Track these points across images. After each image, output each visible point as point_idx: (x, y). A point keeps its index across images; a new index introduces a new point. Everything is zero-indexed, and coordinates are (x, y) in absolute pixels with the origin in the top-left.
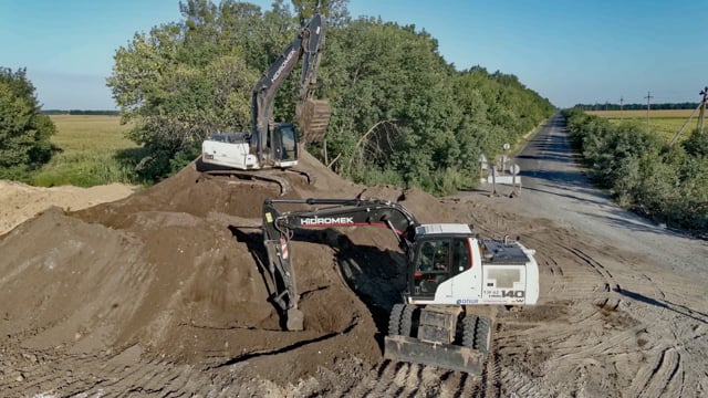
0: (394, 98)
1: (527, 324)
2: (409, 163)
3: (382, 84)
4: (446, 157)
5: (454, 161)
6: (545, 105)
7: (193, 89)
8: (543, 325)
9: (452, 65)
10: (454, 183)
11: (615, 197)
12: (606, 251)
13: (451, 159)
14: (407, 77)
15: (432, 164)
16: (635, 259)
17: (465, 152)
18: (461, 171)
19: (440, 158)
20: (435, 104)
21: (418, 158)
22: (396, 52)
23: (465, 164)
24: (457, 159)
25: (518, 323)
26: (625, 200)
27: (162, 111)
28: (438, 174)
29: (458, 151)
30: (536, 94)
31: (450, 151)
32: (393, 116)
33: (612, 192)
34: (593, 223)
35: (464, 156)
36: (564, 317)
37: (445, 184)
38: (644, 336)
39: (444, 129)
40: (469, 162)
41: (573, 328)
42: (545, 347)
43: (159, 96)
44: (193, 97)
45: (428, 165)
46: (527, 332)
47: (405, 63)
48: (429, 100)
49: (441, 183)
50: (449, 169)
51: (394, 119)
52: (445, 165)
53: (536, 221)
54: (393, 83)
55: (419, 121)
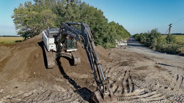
0: (93, 24)
1: (137, 70)
2: (97, 42)
3: (89, 20)
4: (107, 40)
5: (109, 41)
6: (129, 34)
7: (37, 17)
8: (142, 71)
9: (107, 19)
10: (109, 46)
11: (152, 48)
12: (153, 57)
13: (108, 40)
14: (96, 19)
15: (103, 42)
16: (161, 59)
17: (112, 38)
18: (111, 43)
19: (105, 40)
20: (103, 25)
21: (99, 40)
22: (93, 12)
23: (112, 41)
24: (110, 40)
25: (134, 70)
26: (154, 49)
27: (27, 24)
28: (105, 44)
29: (110, 38)
30: (127, 31)
31: (108, 38)
32: (92, 29)
33: (151, 47)
34: (148, 53)
35: (112, 39)
36: (147, 69)
37: (107, 46)
38: (170, 72)
39: (106, 32)
40: (113, 41)
41: (150, 71)
42: (144, 75)
43: (27, 19)
44: (37, 20)
45: (102, 42)
46: (137, 72)
47: (95, 15)
48: (102, 24)
49: (106, 46)
50: (107, 43)
51: (93, 30)
52: (106, 42)
53: (132, 52)
54: (92, 20)
55: (100, 30)
